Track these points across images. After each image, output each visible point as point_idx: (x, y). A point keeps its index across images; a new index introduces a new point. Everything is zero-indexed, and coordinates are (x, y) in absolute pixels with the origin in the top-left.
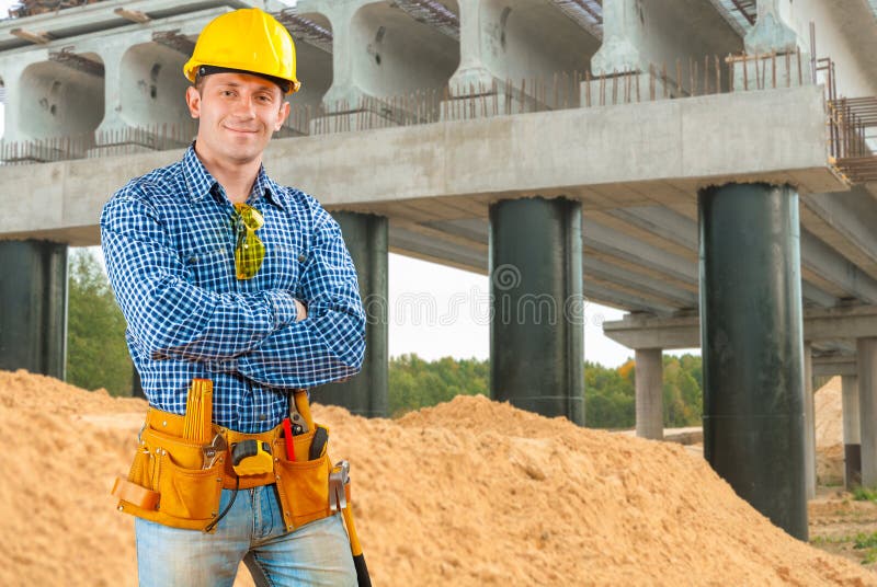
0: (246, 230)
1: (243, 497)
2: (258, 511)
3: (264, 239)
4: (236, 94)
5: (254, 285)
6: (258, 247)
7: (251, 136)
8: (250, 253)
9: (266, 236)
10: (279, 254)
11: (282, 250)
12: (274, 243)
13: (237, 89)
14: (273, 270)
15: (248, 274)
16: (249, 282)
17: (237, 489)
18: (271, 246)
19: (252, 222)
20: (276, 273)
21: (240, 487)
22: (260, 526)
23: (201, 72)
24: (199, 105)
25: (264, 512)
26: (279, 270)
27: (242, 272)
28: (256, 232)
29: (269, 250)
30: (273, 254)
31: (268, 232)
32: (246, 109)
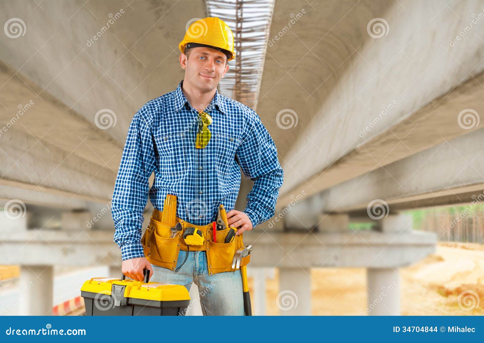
0: (203, 125)
1: (191, 255)
2: (197, 262)
3: (211, 130)
4: (206, 58)
5: (204, 151)
6: (208, 133)
7: (211, 79)
8: (204, 135)
9: (212, 128)
10: (218, 137)
11: (219, 136)
12: (216, 132)
13: (207, 56)
14: (214, 145)
15: (202, 145)
16: (202, 149)
17: (188, 251)
18: (214, 134)
19: (207, 121)
20: (216, 147)
21: (190, 250)
22: (198, 269)
23: (188, 46)
24: (186, 62)
25: (200, 263)
26: (217, 145)
27: (199, 145)
28: (208, 126)
29: (213, 136)
30: (214, 138)
31: (214, 126)
32: (211, 66)
